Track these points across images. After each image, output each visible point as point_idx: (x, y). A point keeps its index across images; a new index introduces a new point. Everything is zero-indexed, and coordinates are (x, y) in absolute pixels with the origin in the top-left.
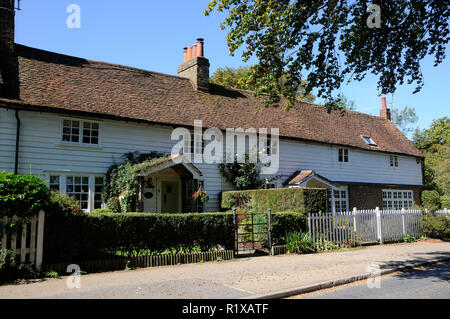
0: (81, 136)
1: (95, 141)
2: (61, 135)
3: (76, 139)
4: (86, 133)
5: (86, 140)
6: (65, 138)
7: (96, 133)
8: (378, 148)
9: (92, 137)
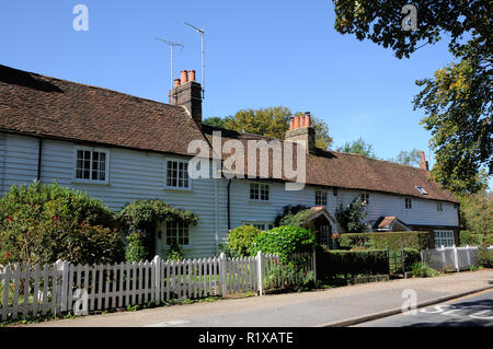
0: (260, 195)
1: (267, 198)
2: (249, 195)
3: (257, 198)
4: (262, 192)
5: (262, 198)
6: (252, 197)
7: (267, 193)
8: (429, 196)
9: (265, 196)
